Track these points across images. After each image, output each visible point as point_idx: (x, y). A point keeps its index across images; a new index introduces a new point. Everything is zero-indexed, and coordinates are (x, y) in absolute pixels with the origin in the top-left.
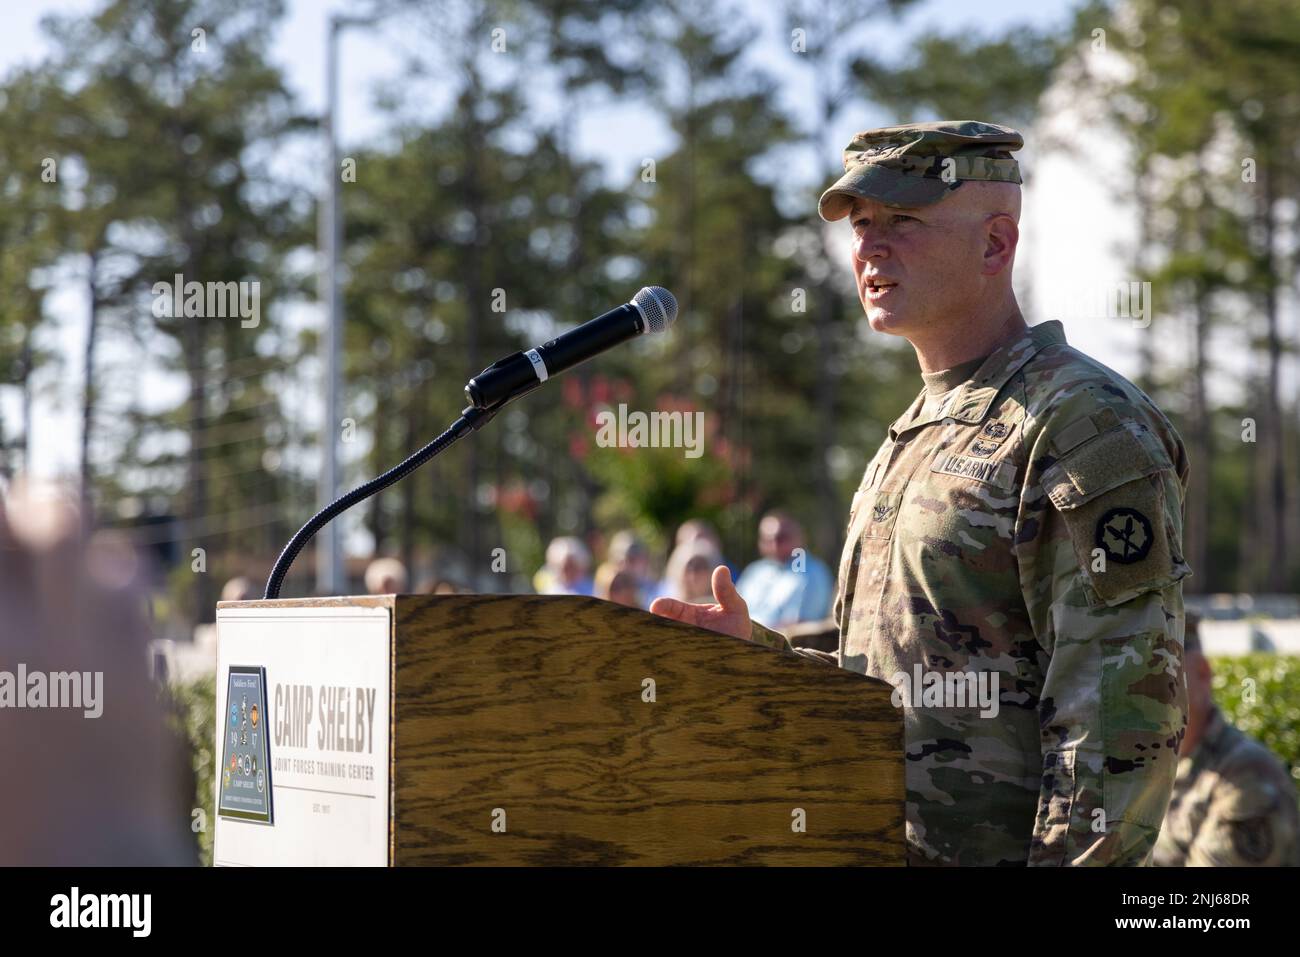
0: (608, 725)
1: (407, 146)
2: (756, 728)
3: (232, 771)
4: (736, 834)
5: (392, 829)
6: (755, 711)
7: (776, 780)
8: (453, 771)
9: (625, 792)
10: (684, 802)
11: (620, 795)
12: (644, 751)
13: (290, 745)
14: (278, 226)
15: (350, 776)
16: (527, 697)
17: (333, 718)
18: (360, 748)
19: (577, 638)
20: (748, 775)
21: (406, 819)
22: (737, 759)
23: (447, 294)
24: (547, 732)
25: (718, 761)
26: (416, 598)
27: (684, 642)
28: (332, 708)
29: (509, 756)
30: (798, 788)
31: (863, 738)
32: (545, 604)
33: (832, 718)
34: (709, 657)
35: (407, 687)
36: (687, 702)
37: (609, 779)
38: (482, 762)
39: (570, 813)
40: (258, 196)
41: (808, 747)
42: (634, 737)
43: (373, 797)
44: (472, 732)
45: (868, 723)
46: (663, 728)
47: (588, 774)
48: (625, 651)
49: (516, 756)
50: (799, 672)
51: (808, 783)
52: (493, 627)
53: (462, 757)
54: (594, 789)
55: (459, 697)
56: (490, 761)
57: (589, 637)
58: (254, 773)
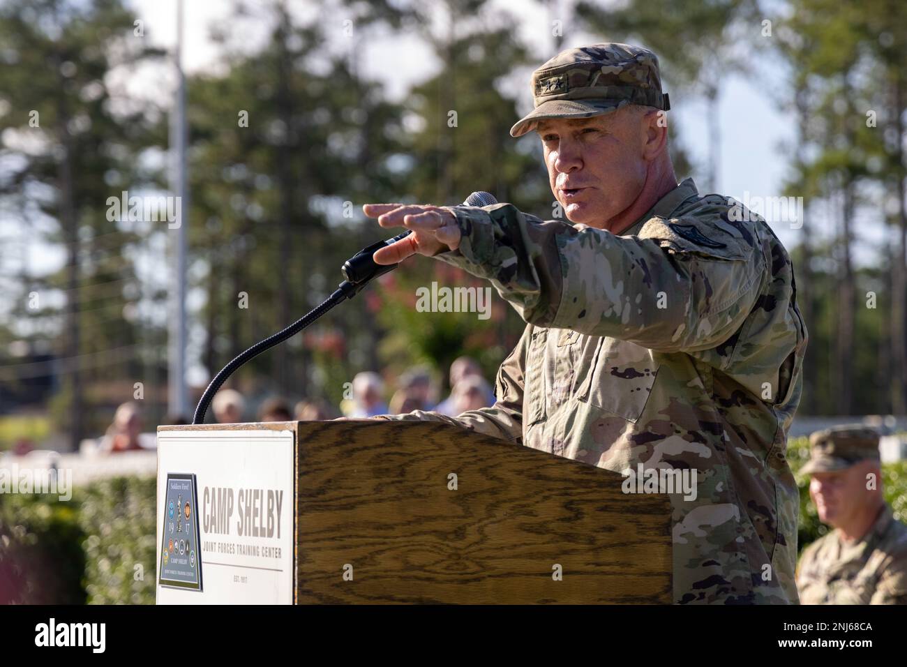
0: (454, 517)
1: (234, 70)
2: (563, 520)
3: (170, 552)
4: (549, 598)
5: (296, 594)
6: (562, 507)
7: (578, 558)
8: (341, 551)
9: (466, 567)
10: (509, 574)
11: (463, 569)
12: (481, 536)
13: (215, 532)
14: (135, 131)
15: (263, 556)
16: (395, 497)
17: (250, 512)
18: (270, 534)
19: (432, 453)
20: (558, 554)
21: (306, 587)
22: (548, 543)
23: (264, 183)
24: (409, 523)
25: (535, 544)
26: (313, 424)
27: (510, 456)
28: (248, 505)
29: (381, 540)
30: (593, 564)
31: (641, 527)
32: (407, 428)
33: (619, 512)
34: (528, 467)
35: (307, 489)
36: (511, 500)
37: (455, 557)
38: (362, 545)
39: (427, 583)
40: (119, 109)
41: (601, 533)
42: (473, 527)
43: (281, 571)
44: (354, 522)
45: (645, 516)
46: (494, 519)
47: (439, 554)
48: (465, 462)
49: (387, 540)
50: (595, 478)
51: (601, 560)
52: (370, 445)
53: (347, 541)
54: (444, 564)
55: (344, 497)
56: (367, 544)
57: (439, 452)
58: (187, 553)
